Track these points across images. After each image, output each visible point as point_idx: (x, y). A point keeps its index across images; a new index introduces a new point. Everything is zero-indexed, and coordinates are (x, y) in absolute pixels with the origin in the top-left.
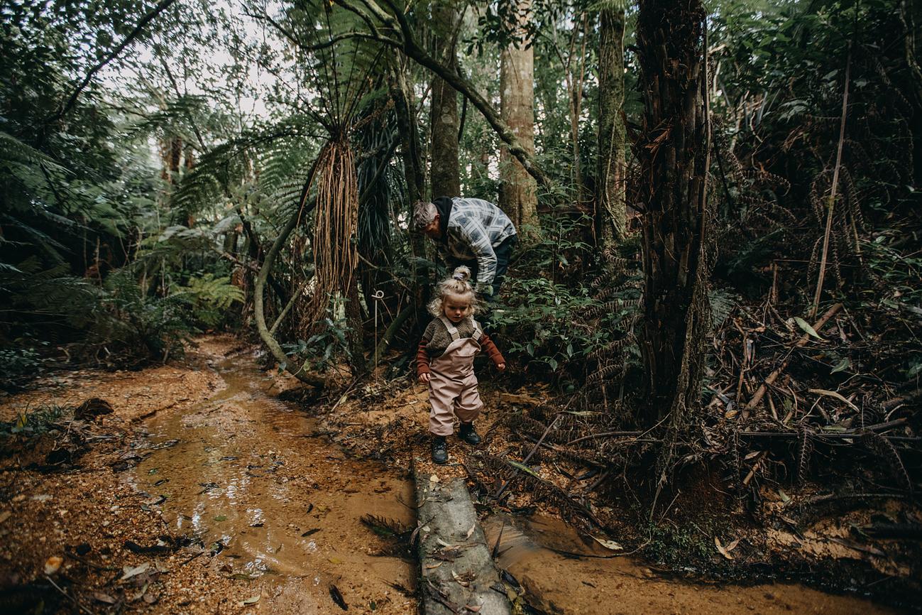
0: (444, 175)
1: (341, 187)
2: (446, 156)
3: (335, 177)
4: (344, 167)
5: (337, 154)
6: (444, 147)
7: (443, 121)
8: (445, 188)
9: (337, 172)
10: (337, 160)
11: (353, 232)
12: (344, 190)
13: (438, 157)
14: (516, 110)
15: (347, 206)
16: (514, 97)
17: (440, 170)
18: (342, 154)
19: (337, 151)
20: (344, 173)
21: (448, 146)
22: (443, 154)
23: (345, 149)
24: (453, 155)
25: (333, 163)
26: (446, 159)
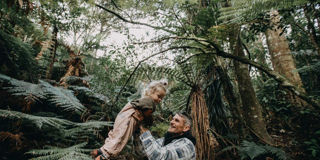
0: (246, 91)
1: (200, 111)
2: (245, 82)
3: (197, 106)
4: (200, 101)
5: (197, 97)
6: (243, 79)
7: (241, 67)
8: (248, 97)
9: (198, 104)
10: (197, 99)
11: (208, 129)
12: (201, 111)
13: (241, 83)
14: (277, 44)
15: (203, 117)
16: (274, 39)
17: (243, 89)
18: (199, 96)
19: (196, 96)
20: (200, 104)
21: (245, 78)
22: (244, 82)
23: (199, 94)
24: (249, 82)
25: (195, 101)
26: (245, 84)
